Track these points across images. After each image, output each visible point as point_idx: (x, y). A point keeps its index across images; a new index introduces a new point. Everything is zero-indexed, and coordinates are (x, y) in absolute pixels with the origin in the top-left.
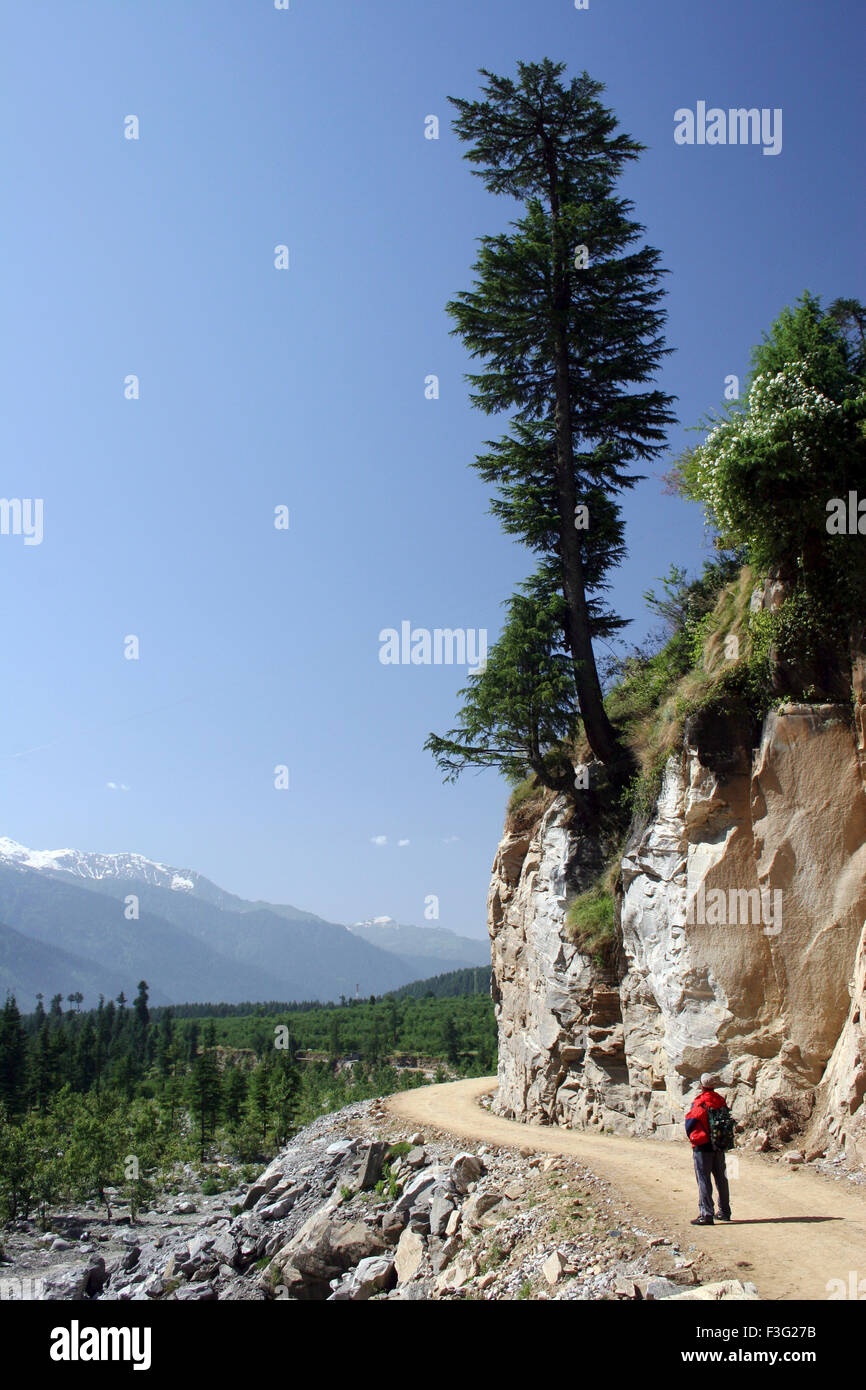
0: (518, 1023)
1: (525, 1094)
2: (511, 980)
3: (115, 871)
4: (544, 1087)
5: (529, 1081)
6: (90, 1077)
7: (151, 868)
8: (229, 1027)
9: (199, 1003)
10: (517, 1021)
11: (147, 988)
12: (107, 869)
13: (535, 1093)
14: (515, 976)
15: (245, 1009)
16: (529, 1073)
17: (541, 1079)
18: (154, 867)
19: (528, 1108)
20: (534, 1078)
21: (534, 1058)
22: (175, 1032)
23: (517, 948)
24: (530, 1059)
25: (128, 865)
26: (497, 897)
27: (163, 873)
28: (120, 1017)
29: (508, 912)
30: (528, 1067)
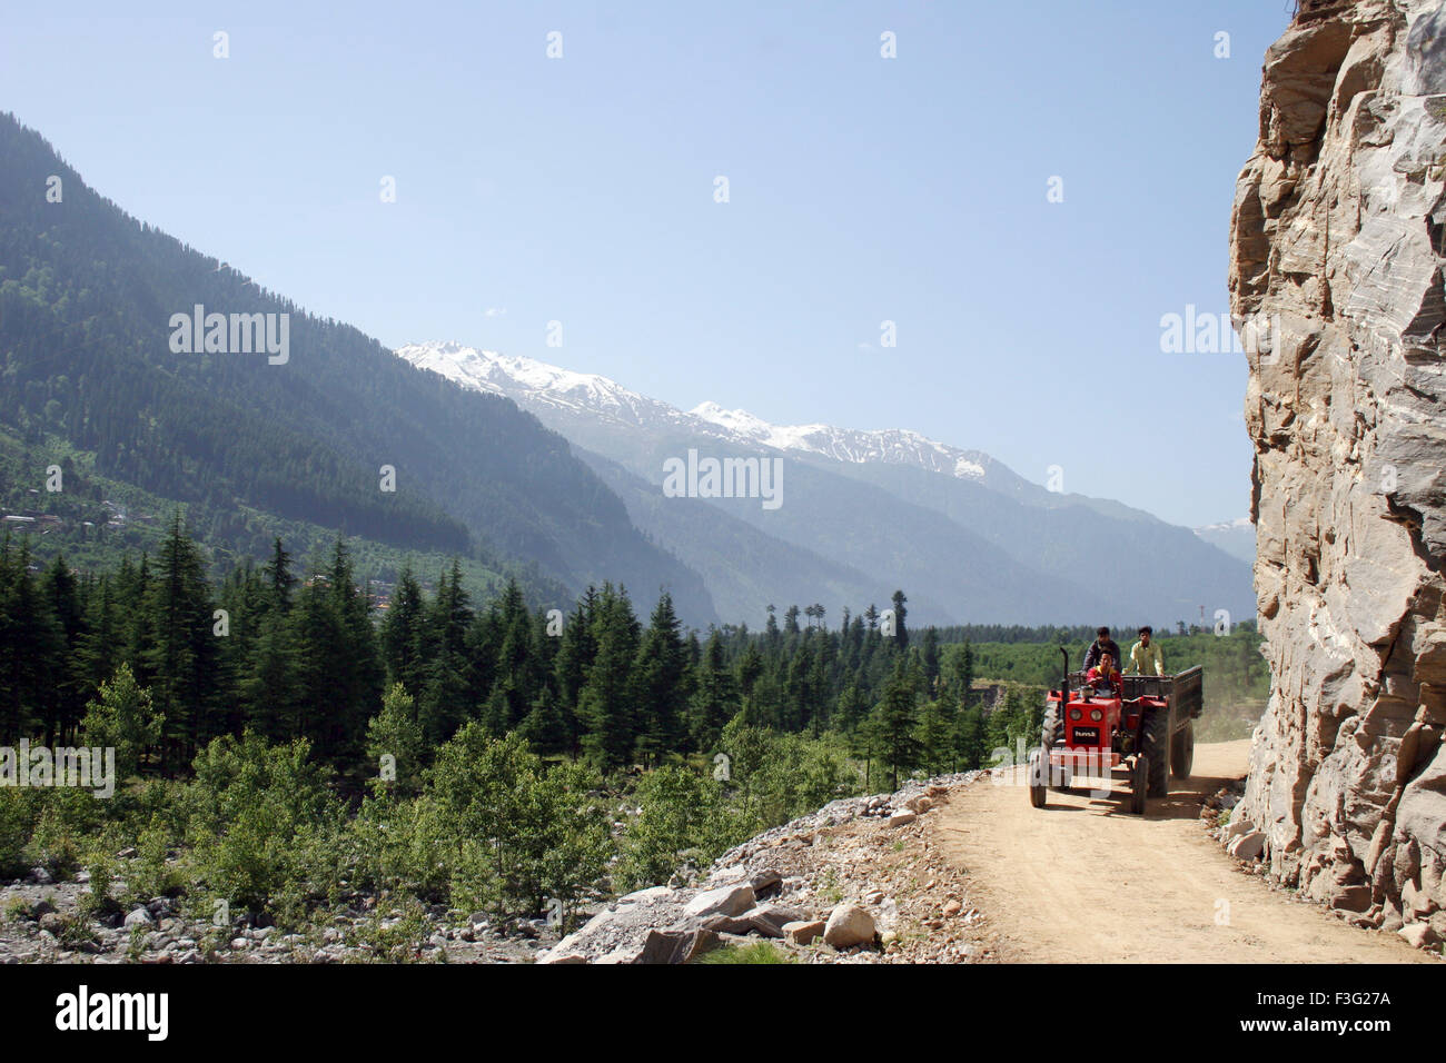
0: (1297, 571)
1: (1300, 792)
2: (1281, 442)
3: (880, 452)
4: (1355, 778)
5: (1314, 753)
6: (809, 711)
7: (928, 448)
8: (1016, 657)
9: (985, 625)
10: (1293, 566)
11: (905, 600)
12: (871, 450)
13: (1327, 791)
14: (1294, 427)
15: (1045, 634)
16: (1313, 725)
17: (1349, 750)
18: (931, 448)
19: (1305, 840)
20: (1328, 746)
21: (1331, 678)
22: (942, 658)
23: (1302, 339)
24: (1318, 680)
25: (897, 445)
26: (1253, 199)
27: (944, 455)
28: (871, 638)
29: (1282, 241)
30: (1312, 708)
